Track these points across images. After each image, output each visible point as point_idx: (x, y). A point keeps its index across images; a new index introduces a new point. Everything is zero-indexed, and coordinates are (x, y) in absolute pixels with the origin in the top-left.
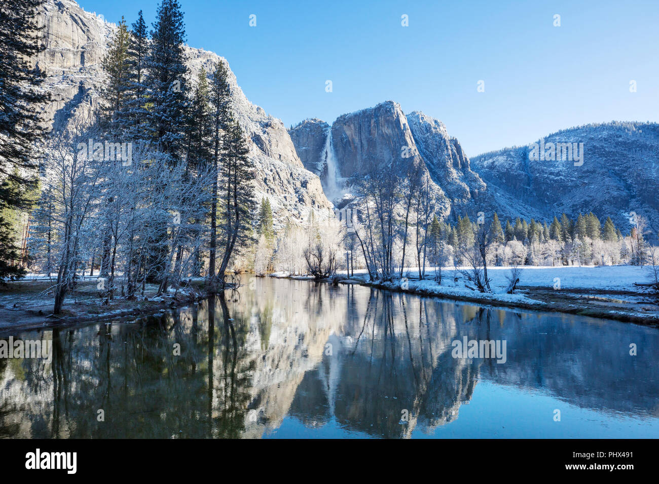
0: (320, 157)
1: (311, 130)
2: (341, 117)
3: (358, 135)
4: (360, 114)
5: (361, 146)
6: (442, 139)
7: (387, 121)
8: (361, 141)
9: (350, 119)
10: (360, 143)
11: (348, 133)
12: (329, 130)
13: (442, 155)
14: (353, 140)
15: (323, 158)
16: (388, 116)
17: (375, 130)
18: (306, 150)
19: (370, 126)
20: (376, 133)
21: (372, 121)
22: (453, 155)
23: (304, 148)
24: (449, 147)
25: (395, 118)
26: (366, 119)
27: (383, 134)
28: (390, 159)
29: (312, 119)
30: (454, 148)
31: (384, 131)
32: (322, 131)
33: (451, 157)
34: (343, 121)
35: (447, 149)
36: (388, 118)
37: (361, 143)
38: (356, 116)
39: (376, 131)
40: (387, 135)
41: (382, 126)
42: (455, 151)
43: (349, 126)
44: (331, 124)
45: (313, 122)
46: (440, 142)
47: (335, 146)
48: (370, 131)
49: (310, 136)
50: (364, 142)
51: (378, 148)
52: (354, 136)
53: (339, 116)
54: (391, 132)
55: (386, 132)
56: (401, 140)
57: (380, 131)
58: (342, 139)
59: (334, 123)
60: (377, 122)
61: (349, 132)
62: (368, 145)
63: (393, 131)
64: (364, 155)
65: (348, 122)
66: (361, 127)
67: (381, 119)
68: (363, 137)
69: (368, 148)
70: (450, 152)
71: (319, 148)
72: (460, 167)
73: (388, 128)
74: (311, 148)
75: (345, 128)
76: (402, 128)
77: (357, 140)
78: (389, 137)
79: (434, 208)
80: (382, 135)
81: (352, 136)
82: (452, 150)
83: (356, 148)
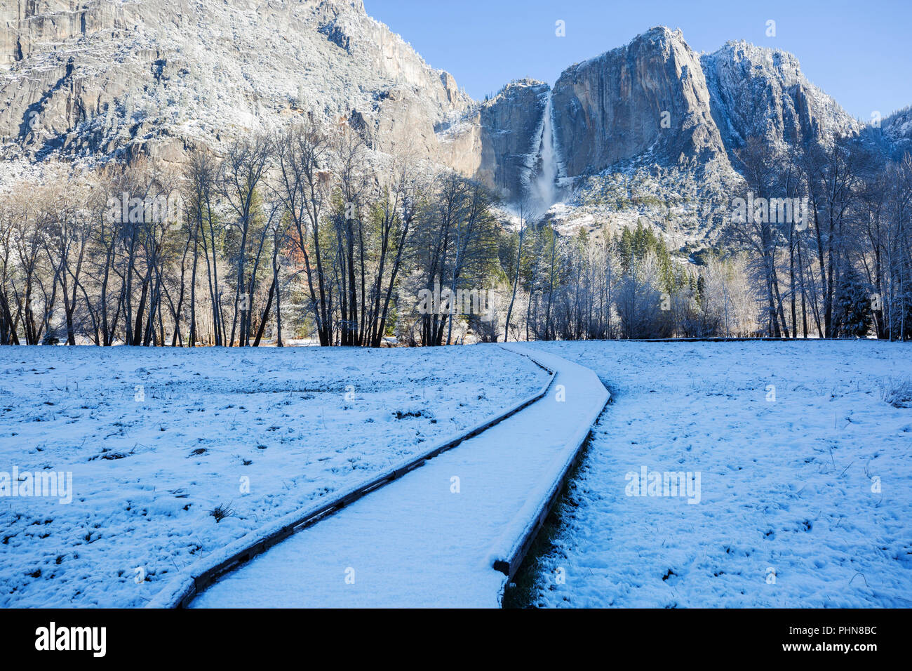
0: (531, 144)
1: (516, 100)
2: (569, 70)
3: (597, 98)
4: (601, 59)
5: (603, 119)
6: (765, 87)
7: (651, 66)
8: (603, 110)
9: (583, 71)
10: (601, 112)
11: (581, 97)
12: (549, 95)
13: (760, 119)
14: (589, 107)
15: (537, 145)
16: (653, 57)
17: (627, 86)
18: (506, 135)
19: (619, 79)
20: (630, 92)
21: (623, 70)
22: (787, 116)
23: (503, 132)
24: (778, 101)
25: (666, 57)
26: (614, 68)
27: (643, 91)
28: (655, 136)
29: (520, 81)
30: (790, 100)
31: (644, 86)
32: (535, 98)
33: (781, 119)
34: (572, 76)
35: (773, 104)
36: (652, 60)
37: (603, 112)
38: (594, 63)
39: (630, 88)
40: (650, 91)
41: (641, 77)
42: (790, 107)
43: (582, 84)
44: (552, 87)
45: (520, 85)
46: (760, 93)
47: (557, 122)
48: (619, 89)
49: (514, 110)
50: (609, 111)
51: (633, 118)
52: (590, 101)
53: (565, 69)
54: (658, 86)
55: (649, 86)
56: (675, 98)
57: (637, 87)
58: (570, 110)
59: (558, 83)
60: (632, 71)
61: (583, 94)
62: (616, 114)
63: (661, 82)
64: (607, 134)
65: (580, 76)
66: (602, 83)
67: (640, 64)
68: (607, 100)
69: (614, 121)
70: (779, 110)
71: (529, 130)
72: (800, 137)
73: (651, 78)
74: (514, 131)
75: (576, 88)
76: (679, 76)
77: (595, 107)
78: (653, 96)
79: (721, 220)
80: (642, 94)
81: (587, 102)
82: (784, 106)
83: (593, 122)
